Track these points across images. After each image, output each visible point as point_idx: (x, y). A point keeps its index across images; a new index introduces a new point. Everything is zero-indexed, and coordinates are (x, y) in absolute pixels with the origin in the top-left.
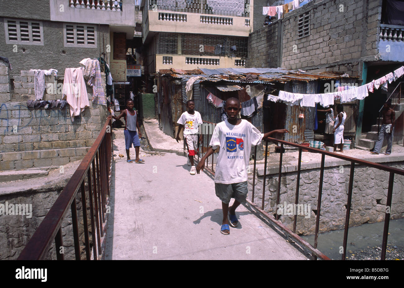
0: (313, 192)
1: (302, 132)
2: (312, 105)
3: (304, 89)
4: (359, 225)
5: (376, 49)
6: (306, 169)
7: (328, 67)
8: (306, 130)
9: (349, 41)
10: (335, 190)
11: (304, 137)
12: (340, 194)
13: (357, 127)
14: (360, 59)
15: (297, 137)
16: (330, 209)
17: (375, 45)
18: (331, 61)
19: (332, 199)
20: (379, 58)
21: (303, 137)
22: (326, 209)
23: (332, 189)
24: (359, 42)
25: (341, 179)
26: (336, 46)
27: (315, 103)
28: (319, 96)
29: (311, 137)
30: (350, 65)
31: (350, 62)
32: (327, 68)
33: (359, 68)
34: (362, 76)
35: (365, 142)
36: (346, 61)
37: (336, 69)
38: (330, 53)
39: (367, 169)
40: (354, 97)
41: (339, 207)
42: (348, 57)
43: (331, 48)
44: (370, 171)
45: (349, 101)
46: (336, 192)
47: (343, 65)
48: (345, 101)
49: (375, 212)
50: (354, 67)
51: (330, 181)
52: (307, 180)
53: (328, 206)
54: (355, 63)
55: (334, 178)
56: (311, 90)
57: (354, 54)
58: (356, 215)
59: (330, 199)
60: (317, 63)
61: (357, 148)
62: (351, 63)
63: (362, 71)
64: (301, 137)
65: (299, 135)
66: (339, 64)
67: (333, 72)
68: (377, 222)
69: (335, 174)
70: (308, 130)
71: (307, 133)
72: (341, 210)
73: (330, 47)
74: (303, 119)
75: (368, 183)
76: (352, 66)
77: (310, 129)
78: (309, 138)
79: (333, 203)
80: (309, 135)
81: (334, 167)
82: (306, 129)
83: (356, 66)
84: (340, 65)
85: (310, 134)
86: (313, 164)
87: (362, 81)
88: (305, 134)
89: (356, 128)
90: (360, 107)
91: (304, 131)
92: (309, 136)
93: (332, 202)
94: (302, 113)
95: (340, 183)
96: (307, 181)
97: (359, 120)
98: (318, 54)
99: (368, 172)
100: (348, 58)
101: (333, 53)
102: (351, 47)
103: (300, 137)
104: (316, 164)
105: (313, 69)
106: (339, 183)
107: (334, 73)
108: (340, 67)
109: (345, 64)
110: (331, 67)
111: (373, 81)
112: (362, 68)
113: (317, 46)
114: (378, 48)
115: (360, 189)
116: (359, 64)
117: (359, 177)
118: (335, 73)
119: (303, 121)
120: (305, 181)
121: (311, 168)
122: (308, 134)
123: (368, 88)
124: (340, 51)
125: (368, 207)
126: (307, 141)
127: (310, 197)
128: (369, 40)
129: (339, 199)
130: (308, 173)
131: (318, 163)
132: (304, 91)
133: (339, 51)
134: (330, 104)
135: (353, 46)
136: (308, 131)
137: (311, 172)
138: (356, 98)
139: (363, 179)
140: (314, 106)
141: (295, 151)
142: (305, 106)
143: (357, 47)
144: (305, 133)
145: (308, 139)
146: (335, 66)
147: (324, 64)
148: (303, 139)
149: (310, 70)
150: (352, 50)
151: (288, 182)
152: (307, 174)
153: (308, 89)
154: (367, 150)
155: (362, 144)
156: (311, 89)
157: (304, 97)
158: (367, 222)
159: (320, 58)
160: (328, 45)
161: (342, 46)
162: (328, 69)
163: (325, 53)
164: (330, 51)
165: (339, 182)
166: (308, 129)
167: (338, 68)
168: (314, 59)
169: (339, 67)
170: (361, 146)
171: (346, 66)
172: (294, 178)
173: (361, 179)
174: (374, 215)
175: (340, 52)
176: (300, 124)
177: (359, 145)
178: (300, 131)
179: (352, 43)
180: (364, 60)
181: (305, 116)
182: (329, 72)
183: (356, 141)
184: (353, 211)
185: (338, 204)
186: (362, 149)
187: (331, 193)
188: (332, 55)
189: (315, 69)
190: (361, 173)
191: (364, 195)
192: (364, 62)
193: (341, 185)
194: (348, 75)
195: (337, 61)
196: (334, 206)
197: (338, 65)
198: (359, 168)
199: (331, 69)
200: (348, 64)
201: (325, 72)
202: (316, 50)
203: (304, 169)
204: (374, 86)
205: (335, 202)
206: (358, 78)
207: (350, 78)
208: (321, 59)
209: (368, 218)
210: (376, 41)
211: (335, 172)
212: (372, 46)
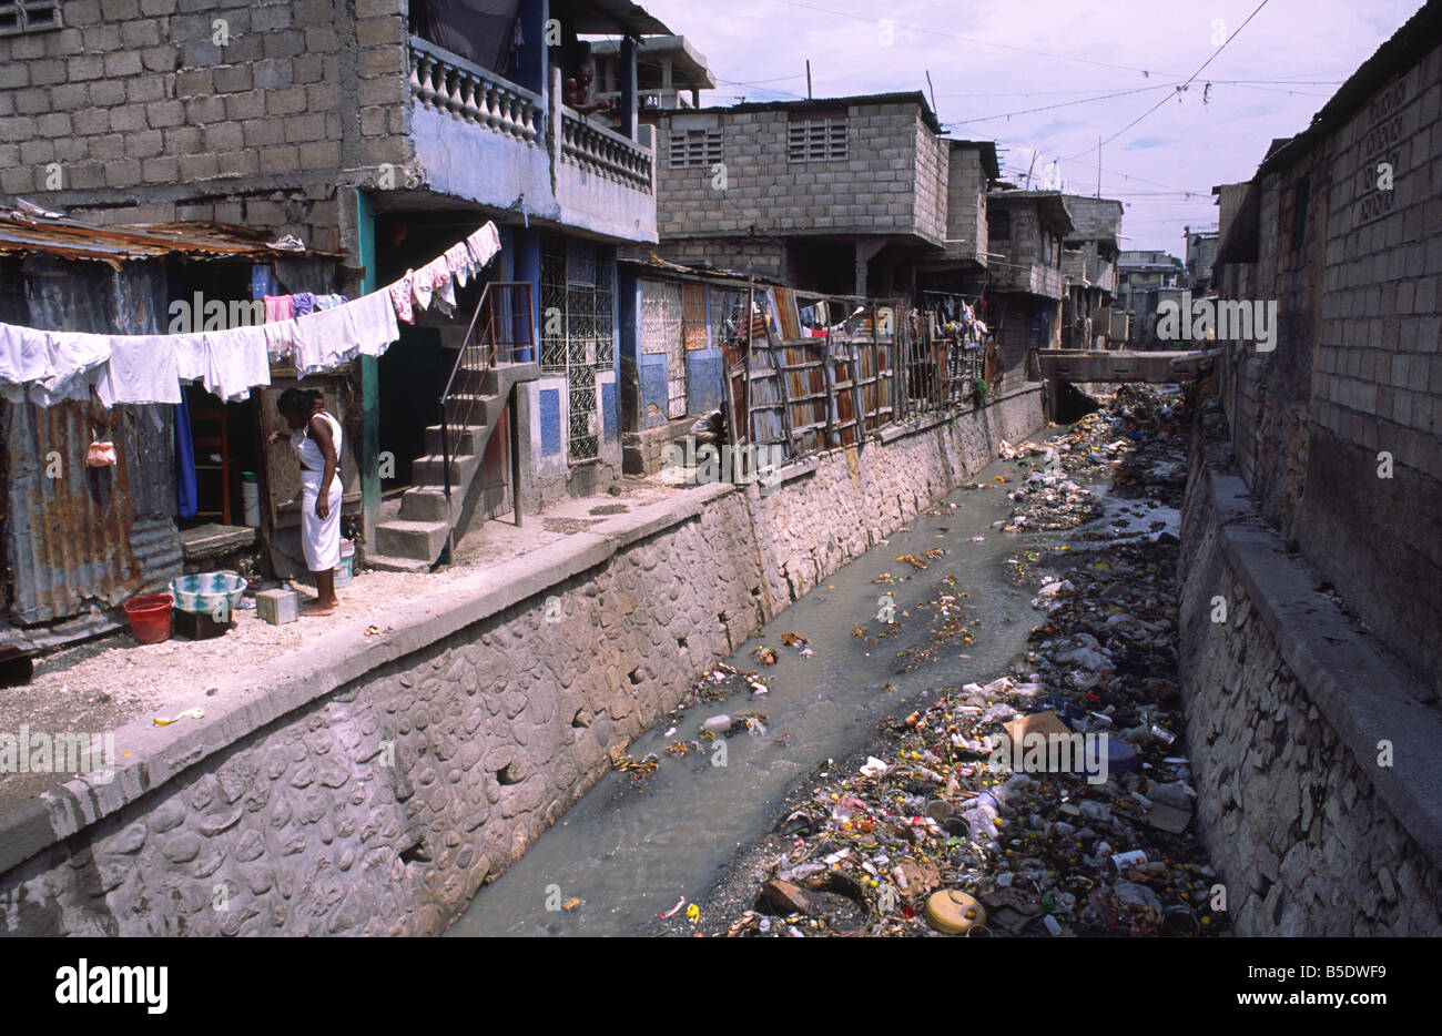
0: (256, 863)
1: (115, 540)
2: (167, 394)
3: (96, 309)
4: (464, 912)
5: (404, 139)
6: (203, 756)
7: (185, 202)
8: (136, 527)
9: (279, 89)
10: (349, 805)
11: (133, 561)
12: (373, 813)
13: (365, 478)
14: (341, 177)
15: (92, 572)
16: (346, 910)
17: (400, 118)
18: (201, 174)
19: (347, 856)
20: (420, 177)
21: (125, 564)
22: (329, 919)
23: (338, 808)
24: (326, 96)
25: (365, 739)
26: (214, 101)
27: (181, 380)
28: (196, 345)
29: (167, 558)
30: (295, 196)
31: (293, 184)
32: (179, 203)
33: (341, 214)
34: (357, 249)
35: (404, 535)
36: (275, 176)
37: (229, 213)
38: (188, 134)
39: (448, 657)
40: (349, 347)
41: (379, 874)
42: (281, 162)
43: (191, 108)
44: (460, 661)
45: (332, 362)
46: (354, 812)
47: (265, 194)
48: (314, 367)
49: (500, 824)
50: (317, 207)
51: (323, 771)
52: (215, 811)
53: (336, 896)
54: (321, 192)
55: (336, 748)
56: (138, 309)
57: (310, 152)
58: (446, 872)
59: (337, 858)
60: (121, 174)
61: (377, 567)
62: (299, 190)
63: (353, 226)
64: (117, 565)
65: (102, 559)
66: (242, 190)
67: (215, 227)
68: (515, 862)
69: (338, 729)
70: (150, 523)
71: (144, 537)
72: (389, 888)
73: (185, 103)
74: (113, 471)
75: (460, 718)
76: (304, 204)
77: (156, 518)
78: (158, 561)
79: (352, 873)
80: (157, 547)
81: (329, 696)
82: (137, 518)
83: (326, 206)
84: (248, 194)
85: (161, 540)
86: (231, 718)
87: (360, 273)
88: (137, 547)
89: (361, 480)
90: (364, 389)
91: (128, 533)
92: (155, 555)
93: (346, 869)
94: (101, 437)
95: (365, 762)
96: (218, 817)
97: (366, 444)
98: (124, 133)
99: (454, 667)
100: (280, 167)
101: (203, 133)
102: (290, 115)
103: (110, 569)
104: (247, 709)
105: (103, 206)
106: (359, 763)
107: (222, 232)
108: (249, 206)
109: (273, 191)
110: (201, 200)
111: (409, 274)
112: (353, 217)
113: (114, 90)
114: (413, 136)
115: (437, 754)
116: (340, 197)
117: (427, 704)
118: (226, 232)
119: (115, 479)
120: (207, 826)
121: (224, 744)
122: (150, 543)
123: (394, 303)
124: (238, 127)
125: (476, 820)
126: (149, 583)
127: (247, 894)
128: (372, 95)
129: (373, 840)
130: (212, 772)
131: (256, 703)
132: (99, 319)
133: (234, 130)
134: (253, 384)
135: (301, 113)
136: (145, 530)
137: (228, 764)
138: (357, 347)
139: (442, 706)
140: (176, 398)
141: (93, 654)
142: (128, 400)
143: (320, 117)
144: (133, 540)
145: (153, 569)
146: (223, 197)
147: (163, 185)
148: (127, 574)
149: (89, 207)
150: (298, 128)
151: (107, 877)
152: (209, 779)
153: (119, 307)
154: (421, 567)
155: (392, 546)
156: (134, 304)
157: (117, 350)
158: (485, 883)
159: (140, 152)
160: (175, 94)
161: (247, 105)
162: (187, 212)
163: (163, 129)
164: (186, 123)
165: (359, 757)
166: (148, 515)
167: (237, 210)
168: (105, 153)
169: (244, 206)
170: (390, 555)
171: (277, 202)
172: (139, 837)
173: (437, 708)
174: (500, 842)
175: (239, 136)
176: (97, 499)
177: (379, 552)
178: (107, 535)
179: (296, 99)
180: (360, 180)
181: (119, 451)
182: (196, 225)
183: (366, 538)
184: (432, 863)
185: (374, 865)
186: (399, 570)
187: (336, 826)
188: (202, 146)
189: (116, 206)
190: (430, 682)
191: (456, 772)
192: (359, 188)
193: (370, 770)
194: (300, 243)
195: (230, 174)
196: (360, 881)
197: (238, 194)
198: (421, 666)
199: (204, 212)
200: (288, 192)
201: (176, 225)
202: (110, 108)
203: (192, 761)
204: (413, 296)
205: (361, 860)
206: (342, 259)
207: (315, 255)
208: (141, 159)
209: (482, 863)
210: (402, 103)
211: (336, 716)
212: (387, 122)
